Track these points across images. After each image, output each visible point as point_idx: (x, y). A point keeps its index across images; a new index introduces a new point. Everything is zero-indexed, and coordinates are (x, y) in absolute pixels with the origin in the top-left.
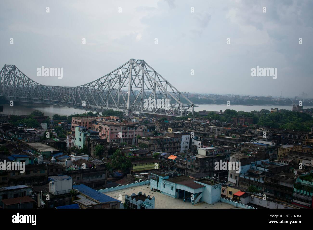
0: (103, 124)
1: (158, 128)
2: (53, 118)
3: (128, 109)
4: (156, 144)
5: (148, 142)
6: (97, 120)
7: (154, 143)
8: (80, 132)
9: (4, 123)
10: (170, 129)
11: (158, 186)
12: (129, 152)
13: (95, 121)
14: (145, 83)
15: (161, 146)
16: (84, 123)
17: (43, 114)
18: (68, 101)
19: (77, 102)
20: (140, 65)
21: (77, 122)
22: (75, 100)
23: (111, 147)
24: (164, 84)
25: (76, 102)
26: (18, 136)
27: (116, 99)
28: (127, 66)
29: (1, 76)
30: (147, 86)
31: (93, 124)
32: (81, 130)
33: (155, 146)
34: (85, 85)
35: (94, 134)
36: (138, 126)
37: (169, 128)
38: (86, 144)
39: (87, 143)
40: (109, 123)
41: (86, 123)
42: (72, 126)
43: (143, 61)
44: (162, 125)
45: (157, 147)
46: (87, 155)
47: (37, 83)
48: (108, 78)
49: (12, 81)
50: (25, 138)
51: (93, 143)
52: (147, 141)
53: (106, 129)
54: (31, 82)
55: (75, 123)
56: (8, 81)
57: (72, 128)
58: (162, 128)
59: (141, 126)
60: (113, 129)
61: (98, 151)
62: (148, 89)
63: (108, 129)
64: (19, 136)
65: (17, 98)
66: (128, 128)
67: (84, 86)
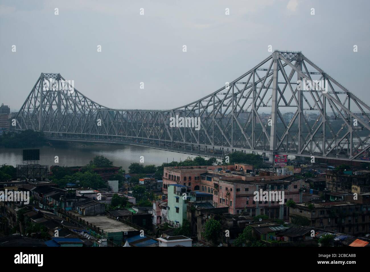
0: (220, 180)
1: (331, 186)
2: (130, 171)
3: (272, 149)
4: (325, 218)
6: (210, 172)
7: (321, 216)
8: (176, 196)
9: (40, 180)
10: (356, 187)
12: (269, 232)
13: (207, 173)
14: (305, 98)
15: (336, 222)
16: (185, 179)
17: (111, 163)
18: (157, 137)
19: (175, 139)
20: (294, 62)
21: (172, 176)
22: (171, 135)
23: (235, 222)
24: (343, 97)
25: (171, 138)
26: (65, 205)
27: (248, 131)
28: (267, 65)
29: (36, 95)
30: (308, 103)
31: (202, 181)
32: (178, 192)
33: (325, 221)
34: (189, 105)
35: (203, 199)
36: (290, 183)
37: (353, 186)
38: (189, 218)
39: (189, 215)
40: (233, 177)
41: (190, 178)
42: (164, 185)
43: (299, 54)
44: (339, 181)
46: (190, 239)
47: (100, 106)
49: (54, 103)
50: (77, 208)
51: (202, 215)
52: (308, 211)
53: (227, 189)
54: (89, 103)
55: (169, 179)
56: (48, 103)
57: (164, 188)
58: (339, 186)
59: (296, 183)
60: (241, 189)
61: (209, 231)
62: (311, 109)
63: (231, 189)
64: (67, 203)
65: (65, 135)
66: (270, 186)
67: (186, 107)
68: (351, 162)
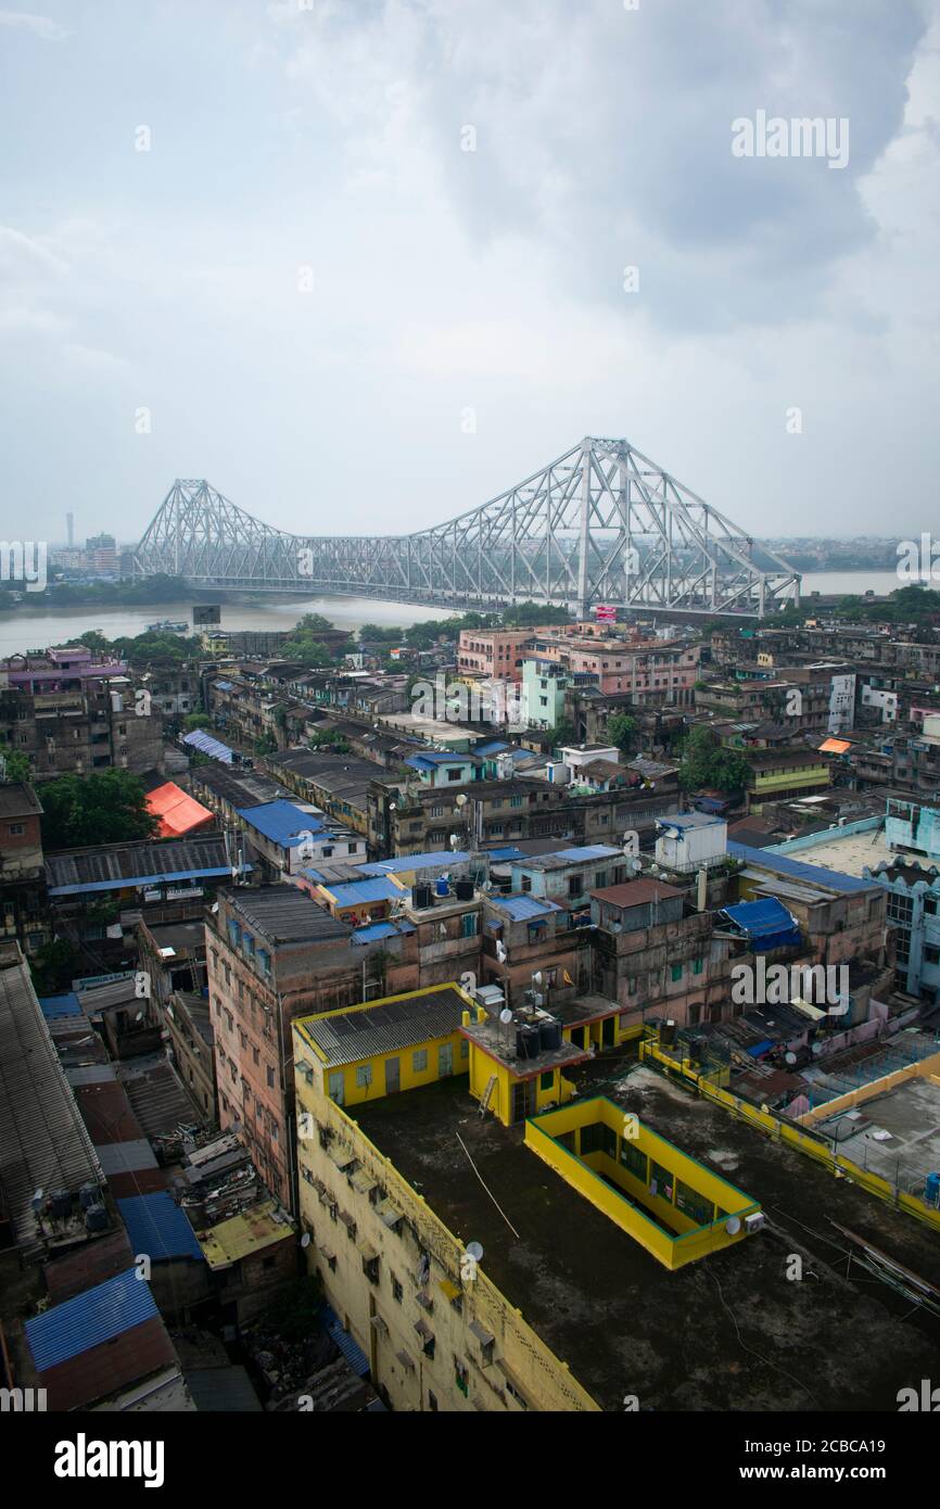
0: (572, 649)
1: (721, 655)
2: (360, 638)
3: (582, 598)
4: (757, 706)
5: (733, 700)
6: (540, 637)
7: (751, 704)
8: (542, 678)
9: (268, 657)
10: (766, 656)
11: (915, 837)
12: (734, 733)
13: (534, 640)
14: (636, 514)
15: (772, 713)
16: (501, 648)
17: (331, 625)
18: (381, 581)
19: (412, 583)
20: (614, 455)
21: (478, 645)
22: (406, 574)
23: (659, 718)
24: (696, 513)
25: (407, 582)
26: (337, 696)
27: (539, 569)
28: (571, 462)
29: (168, 516)
30: (640, 522)
31: (528, 651)
32: (545, 672)
33: (756, 712)
34: (436, 528)
35: (585, 683)
36: (683, 653)
37: (761, 655)
38: (569, 713)
39: (570, 709)
40: (588, 644)
41: (508, 647)
42: (462, 660)
43: (622, 442)
44: (734, 647)
45: (762, 715)
46: (615, 749)
47: (279, 532)
48: (511, 502)
49: (199, 527)
50: (360, 702)
51: (594, 709)
52: (731, 696)
53: (585, 664)
54: (260, 527)
55: (472, 649)
56: (188, 529)
57: (462, 663)
58: (734, 655)
59: (691, 652)
60: (610, 664)
61: (619, 734)
62: (645, 531)
63: (594, 665)
64: (340, 694)
65: (219, 580)
66: (653, 658)
67: (432, 531)
68: (714, 615)
